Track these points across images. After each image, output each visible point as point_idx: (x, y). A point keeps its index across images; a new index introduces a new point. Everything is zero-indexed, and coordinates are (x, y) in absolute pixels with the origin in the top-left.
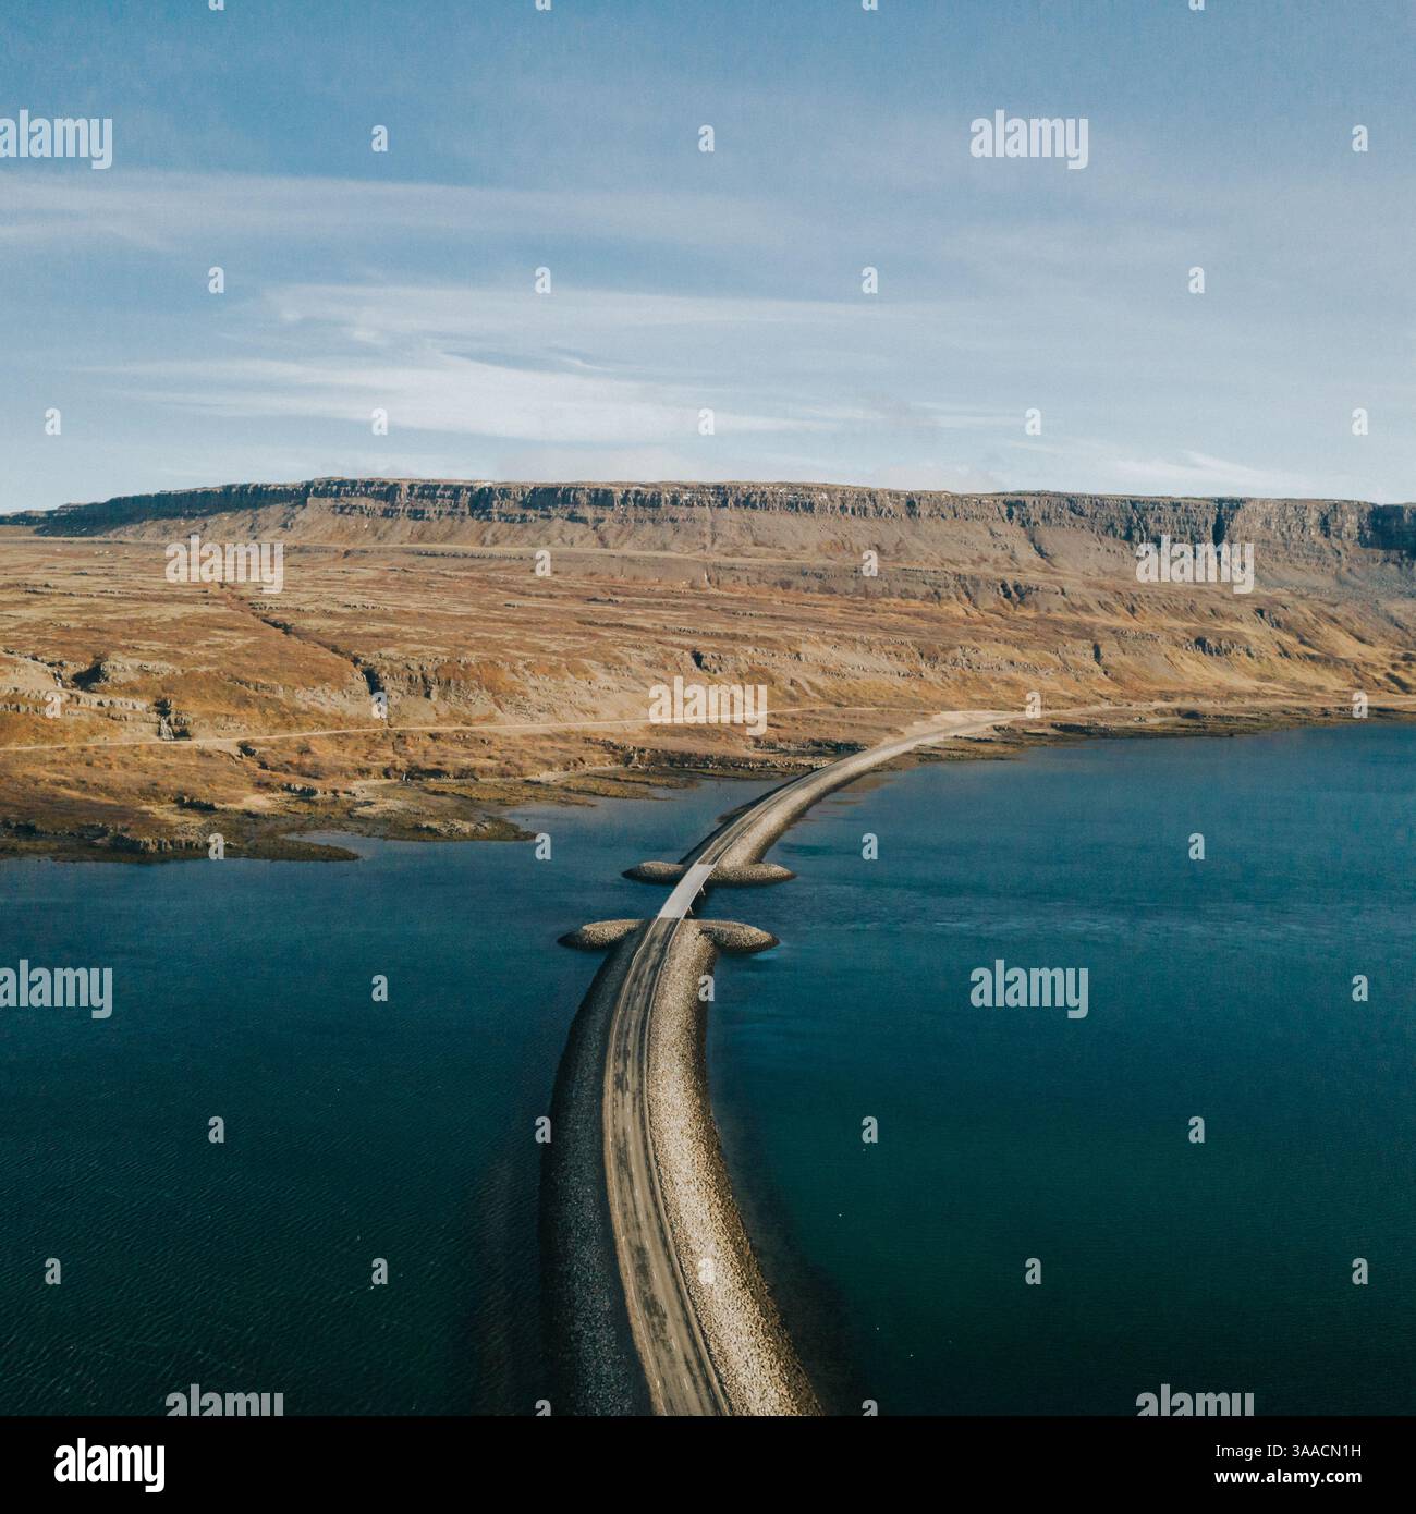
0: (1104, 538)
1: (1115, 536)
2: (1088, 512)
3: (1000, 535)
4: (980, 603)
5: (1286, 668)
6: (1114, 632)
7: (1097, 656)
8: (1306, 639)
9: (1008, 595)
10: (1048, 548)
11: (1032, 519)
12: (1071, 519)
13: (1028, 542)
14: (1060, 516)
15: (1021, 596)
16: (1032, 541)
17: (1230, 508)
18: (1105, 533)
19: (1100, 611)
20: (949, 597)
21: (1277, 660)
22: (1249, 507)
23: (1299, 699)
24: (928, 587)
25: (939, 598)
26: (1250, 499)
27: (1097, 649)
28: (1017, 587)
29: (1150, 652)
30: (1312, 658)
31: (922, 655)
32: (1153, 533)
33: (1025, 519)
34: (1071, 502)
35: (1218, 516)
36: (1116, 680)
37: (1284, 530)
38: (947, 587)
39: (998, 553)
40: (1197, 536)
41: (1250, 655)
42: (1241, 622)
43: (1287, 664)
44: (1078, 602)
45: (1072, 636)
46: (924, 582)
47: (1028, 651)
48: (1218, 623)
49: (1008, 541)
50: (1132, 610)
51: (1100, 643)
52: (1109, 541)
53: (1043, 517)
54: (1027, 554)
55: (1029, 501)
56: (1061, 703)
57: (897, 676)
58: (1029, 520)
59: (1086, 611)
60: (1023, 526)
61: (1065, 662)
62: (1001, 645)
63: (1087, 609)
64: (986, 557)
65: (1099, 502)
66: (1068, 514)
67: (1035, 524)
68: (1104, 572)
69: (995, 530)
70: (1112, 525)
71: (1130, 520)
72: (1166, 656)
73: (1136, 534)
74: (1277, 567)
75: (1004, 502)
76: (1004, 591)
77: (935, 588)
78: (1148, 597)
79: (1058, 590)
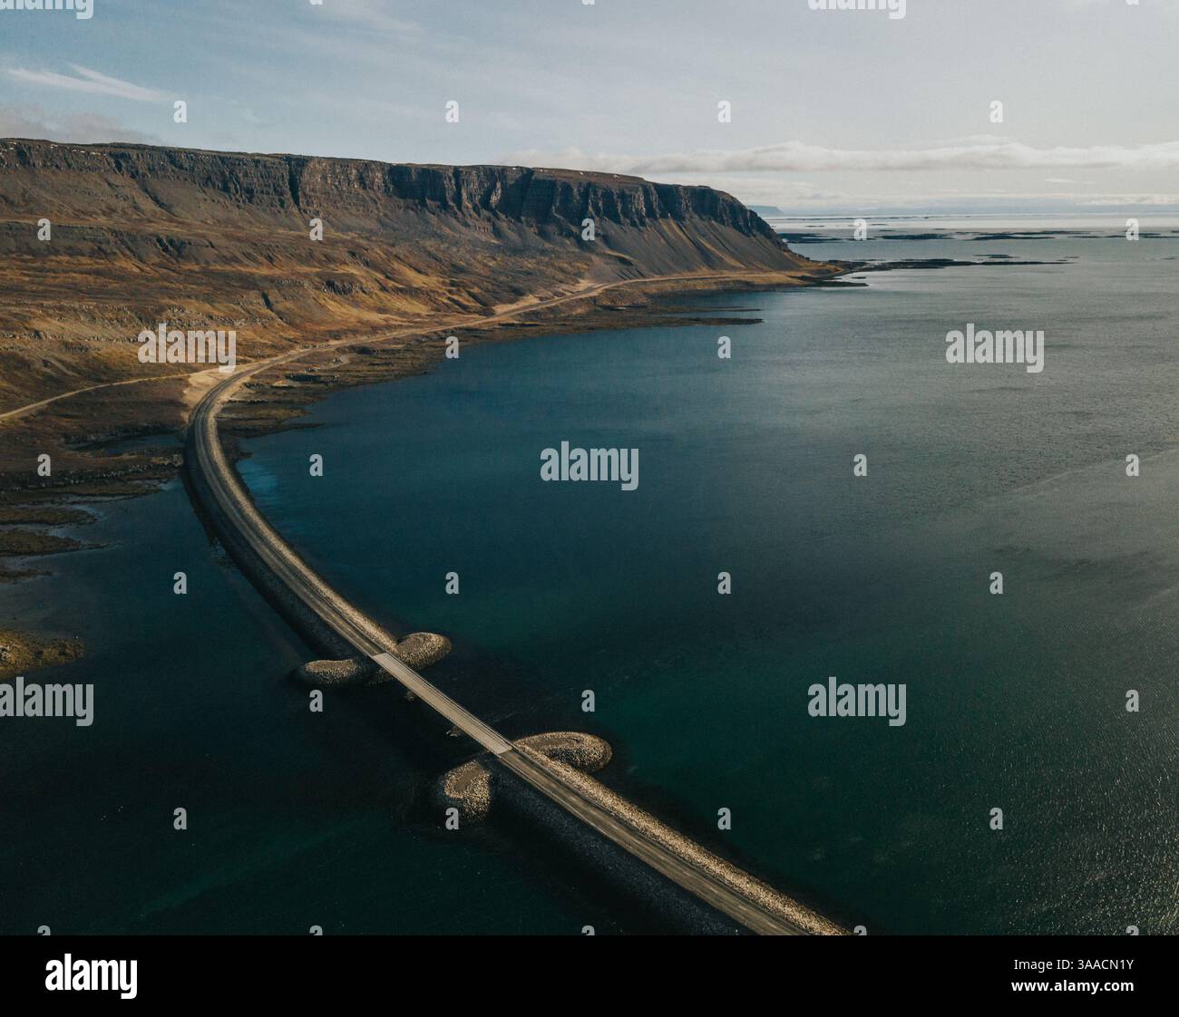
0: (206, 189)
1: (214, 187)
2: (186, 165)
3: (117, 186)
4: (145, 258)
5: (389, 300)
6: (272, 281)
7: (268, 304)
8: (389, 275)
9: (166, 249)
10: (163, 197)
11: (141, 172)
12: (173, 171)
13: (143, 193)
14: (163, 168)
15: (178, 249)
16: (146, 191)
17: (298, 165)
18: (206, 184)
19: (246, 262)
20: (115, 254)
21: (381, 294)
22: (311, 165)
23: (416, 328)
24: (90, 243)
25: (105, 253)
26: (311, 158)
27: (265, 297)
28: (171, 242)
29: (302, 296)
30: (401, 290)
31: (141, 319)
32: (245, 185)
33: (133, 170)
34: (170, 157)
35: (290, 172)
36: (291, 324)
37: (337, 183)
38: (108, 243)
39: (122, 204)
40: (278, 189)
41: (364, 292)
42: (347, 264)
43: (389, 298)
44: (228, 255)
45: (242, 287)
46: (85, 239)
47: (217, 305)
48: (332, 266)
49: (126, 191)
50: (270, 259)
51: (266, 292)
52: (210, 191)
53: (149, 169)
54: (148, 205)
55: (134, 154)
56: (268, 351)
57: (128, 343)
58: (137, 172)
59: (235, 261)
60: (133, 176)
61: (249, 312)
62: (193, 301)
63: (235, 259)
64: (113, 207)
65: (194, 155)
66: (170, 167)
67: (144, 176)
68: (219, 221)
69: (112, 181)
70: (209, 178)
71: (223, 174)
72: (315, 299)
73: (232, 186)
74: (339, 213)
75: (110, 154)
76: (161, 245)
77: (98, 244)
78: (277, 247)
79: (207, 243)
